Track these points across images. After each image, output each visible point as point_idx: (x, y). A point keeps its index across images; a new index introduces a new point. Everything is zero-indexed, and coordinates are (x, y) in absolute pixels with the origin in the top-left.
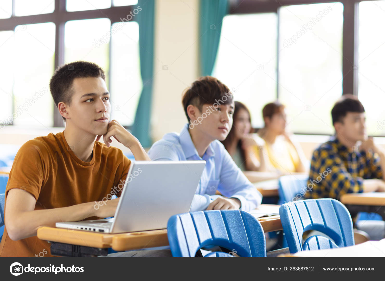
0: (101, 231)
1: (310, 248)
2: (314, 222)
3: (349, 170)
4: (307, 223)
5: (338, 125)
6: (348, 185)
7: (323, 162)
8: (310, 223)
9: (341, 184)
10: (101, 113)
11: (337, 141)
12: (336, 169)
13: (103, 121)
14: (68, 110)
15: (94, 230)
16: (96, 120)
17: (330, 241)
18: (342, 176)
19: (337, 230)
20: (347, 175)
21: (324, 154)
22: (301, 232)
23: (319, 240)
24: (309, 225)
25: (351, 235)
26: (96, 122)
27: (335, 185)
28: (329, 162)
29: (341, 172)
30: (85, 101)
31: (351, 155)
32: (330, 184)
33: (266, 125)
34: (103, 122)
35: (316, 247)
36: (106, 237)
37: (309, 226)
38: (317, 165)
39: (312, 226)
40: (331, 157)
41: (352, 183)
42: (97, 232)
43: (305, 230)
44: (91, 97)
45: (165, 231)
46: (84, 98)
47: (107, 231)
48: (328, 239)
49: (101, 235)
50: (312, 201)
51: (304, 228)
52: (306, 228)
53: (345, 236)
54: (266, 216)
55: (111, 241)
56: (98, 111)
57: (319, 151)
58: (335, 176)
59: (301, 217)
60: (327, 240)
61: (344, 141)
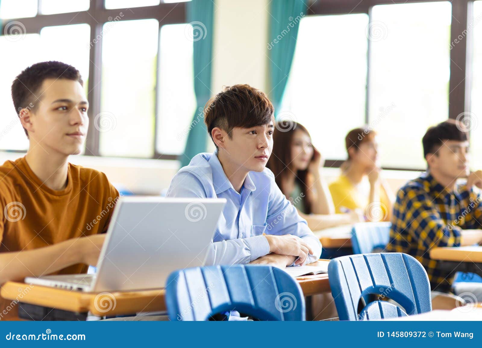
0: (80, 290)
1: (369, 318)
2: (377, 283)
3: (445, 216)
4: (367, 284)
5: (431, 157)
6: (440, 235)
7: (409, 205)
8: (371, 284)
9: (432, 235)
10: (76, 126)
11: (430, 178)
12: (425, 214)
13: (77, 136)
14: (33, 119)
15: (71, 288)
16: (68, 134)
17: (398, 308)
18: (433, 224)
19: (409, 294)
20: (441, 222)
21: (412, 195)
22: (357, 296)
23: (383, 307)
24: (370, 287)
25: (429, 302)
26: (69, 138)
27: (424, 235)
28: (417, 205)
29: (433, 218)
30: (56, 109)
31: (448, 196)
32: (418, 234)
33: (350, 158)
34: (76, 138)
35: (379, 316)
36: (84, 297)
37: (370, 289)
38: (402, 209)
39: (374, 288)
40: (420, 198)
41: (446, 233)
42: (73, 291)
43: (363, 293)
44: (64, 104)
45: (162, 292)
46: (56, 105)
47: (87, 289)
48: (396, 306)
49: (78, 295)
50: (375, 255)
51: (363, 290)
52: (365, 291)
53: (420, 302)
54: (311, 274)
55: (89, 303)
56: (73, 123)
57: (406, 190)
58: (424, 224)
59: (358, 276)
60: (394, 307)
61: (439, 178)
